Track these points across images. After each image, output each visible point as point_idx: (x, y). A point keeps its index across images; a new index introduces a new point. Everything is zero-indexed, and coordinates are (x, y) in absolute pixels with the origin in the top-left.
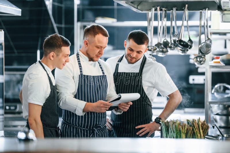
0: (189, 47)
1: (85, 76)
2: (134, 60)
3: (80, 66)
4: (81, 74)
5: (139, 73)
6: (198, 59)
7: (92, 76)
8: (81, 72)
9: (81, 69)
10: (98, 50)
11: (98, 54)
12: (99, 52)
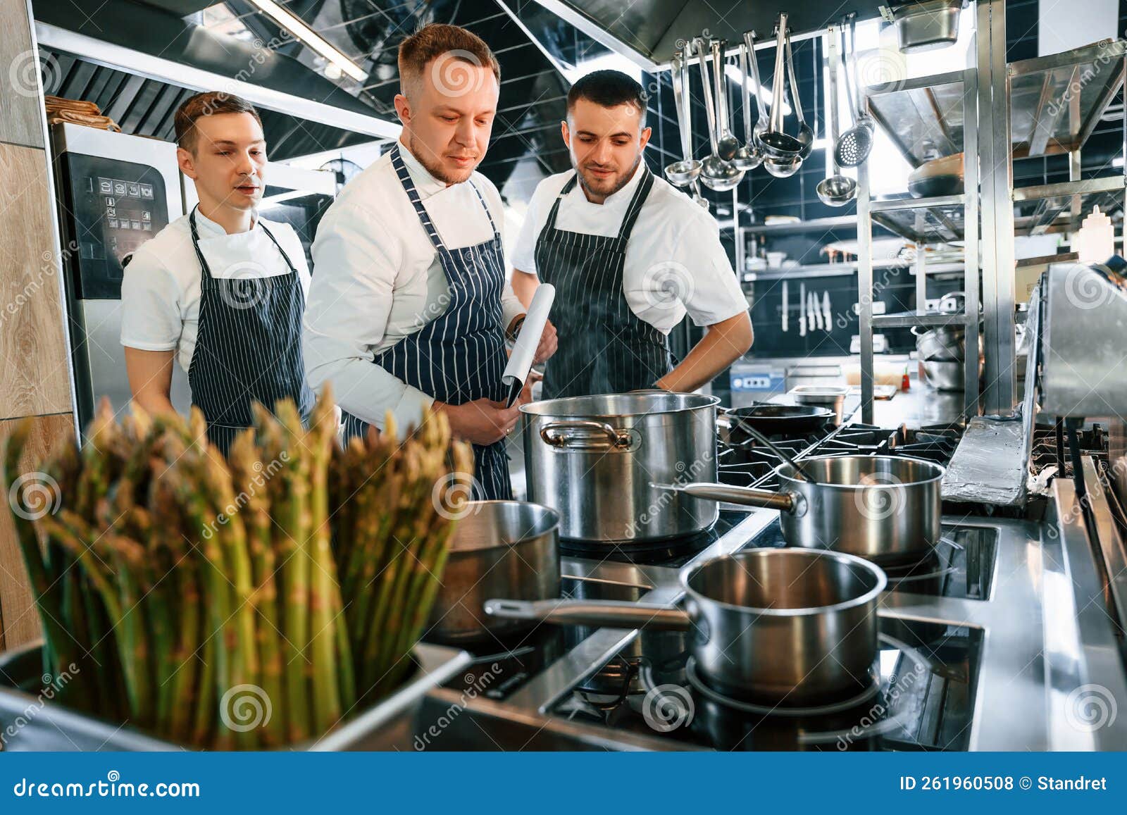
0: (801, 148)
1: (454, 252)
2: (610, 181)
3: (424, 217)
4: (442, 249)
5: (616, 240)
7: (473, 248)
8: (436, 240)
9: (430, 228)
10: (448, 132)
11: (455, 146)
12: (454, 138)
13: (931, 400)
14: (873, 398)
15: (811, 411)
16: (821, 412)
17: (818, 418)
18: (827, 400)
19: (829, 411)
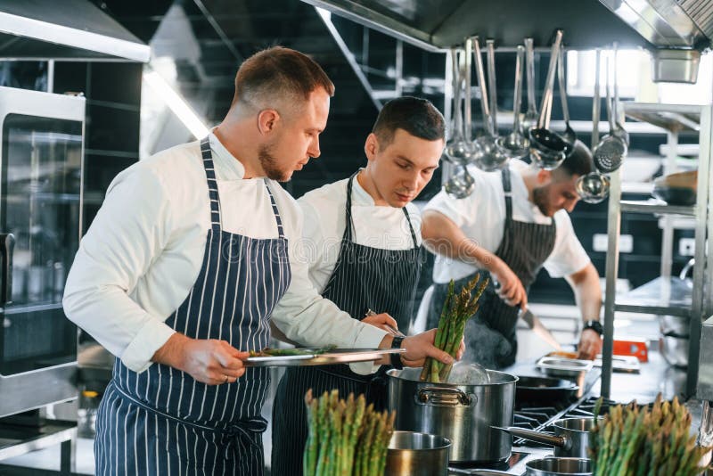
0: (566, 148)
3: (214, 195)
4: (216, 228)
6: (591, 185)
9: (215, 206)
12: (308, 150)
13: (666, 375)
14: (611, 370)
15: (557, 383)
16: (566, 384)
17: (564, 390)
18: (571, 374)
19: (574, 385)
